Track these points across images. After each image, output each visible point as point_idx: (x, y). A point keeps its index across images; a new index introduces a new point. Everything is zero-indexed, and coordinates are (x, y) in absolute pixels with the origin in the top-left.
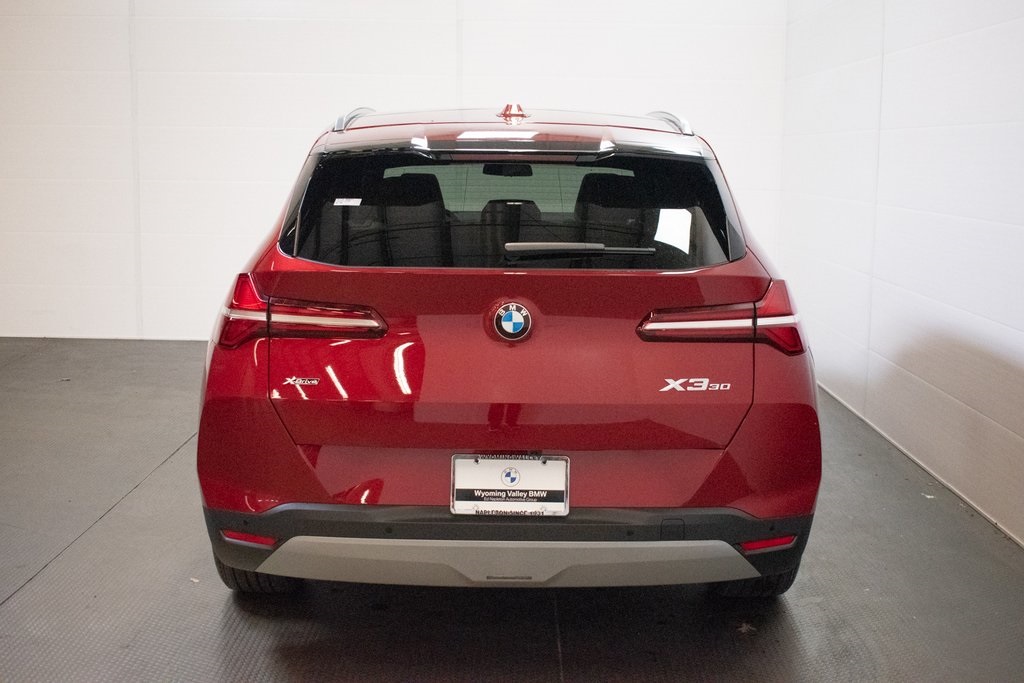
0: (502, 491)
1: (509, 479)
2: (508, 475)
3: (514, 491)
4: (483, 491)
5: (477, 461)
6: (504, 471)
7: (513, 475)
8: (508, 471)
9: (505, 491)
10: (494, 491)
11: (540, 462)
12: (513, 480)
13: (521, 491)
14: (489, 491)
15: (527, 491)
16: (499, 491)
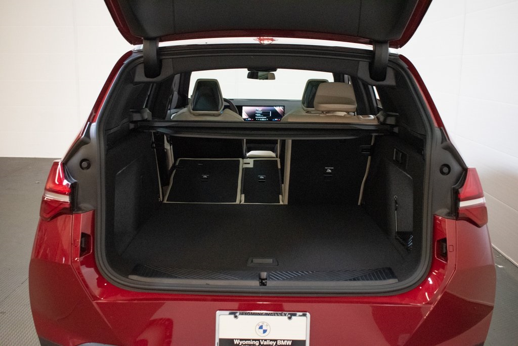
0: (255, 340)
1: (262, 331)
2: (261, 327)
3: (266, 340)
4: (241, 340)
5: (236, 317)
6: (258, 324)
7: (264, 328)
8: (261, 324)
9: (259, 340)
10: (249, 340)
11: (286, 318)
12: (265, 331)
13: (271, 340)
14: (246, 340)
15: (276, 340)
16: (253, 340)
